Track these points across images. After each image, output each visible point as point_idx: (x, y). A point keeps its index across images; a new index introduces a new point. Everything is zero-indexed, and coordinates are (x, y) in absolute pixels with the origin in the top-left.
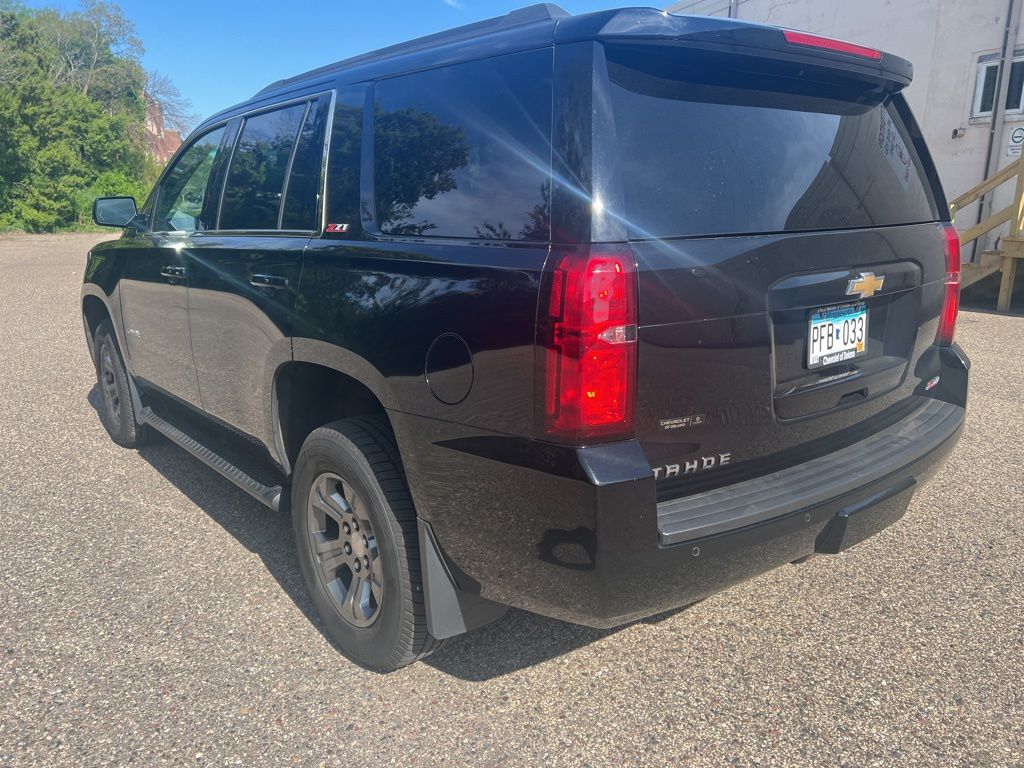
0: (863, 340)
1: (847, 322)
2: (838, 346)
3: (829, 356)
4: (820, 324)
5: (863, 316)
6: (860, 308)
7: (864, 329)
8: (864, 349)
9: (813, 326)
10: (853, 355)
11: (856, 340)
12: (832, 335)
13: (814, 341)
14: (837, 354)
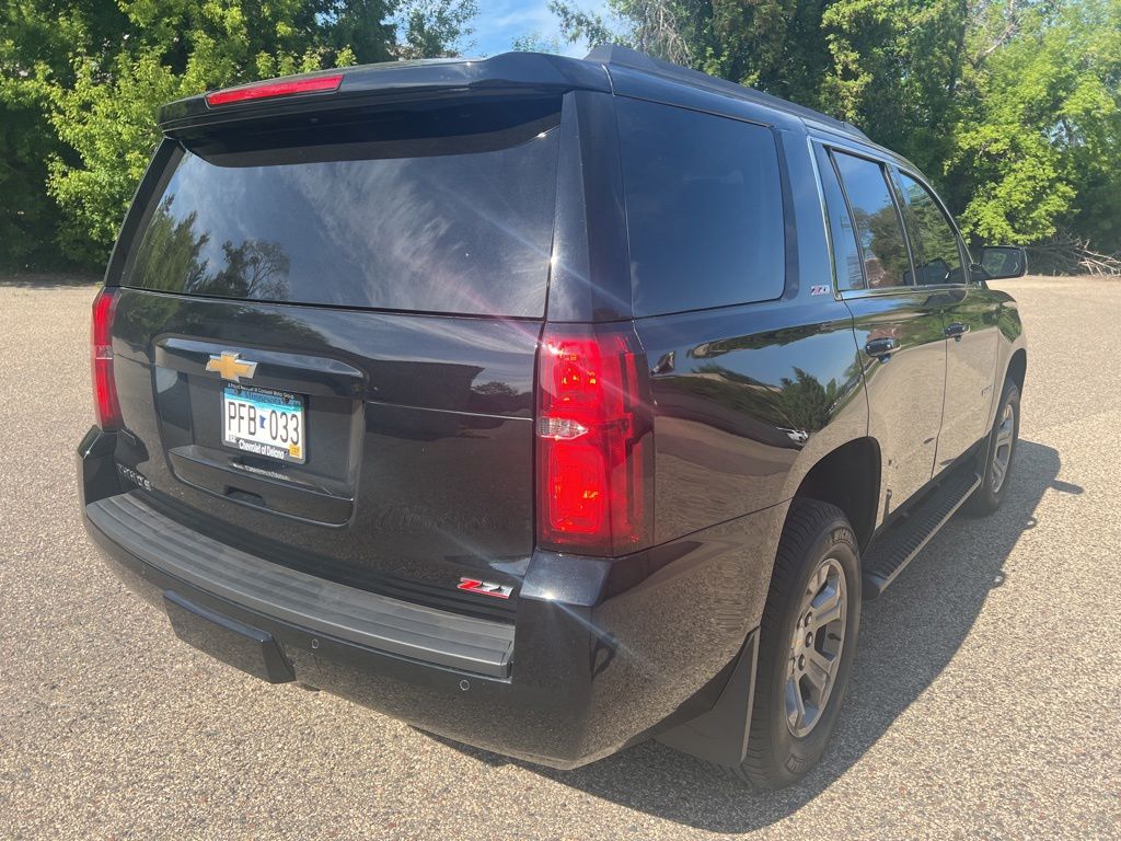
0: (300, 444)
1: (274, 412)
2: (263, 436)
3: (247, 441)
4: (237, 402)
5: (299, 414)
6: (291, 402)
7: (300, 430)
8: (301, 457)
9: (227, 401)
10: (280, 455)
11: (289, 442)
12: (254, 419)
13: (231, 417)
14: (258, 444)
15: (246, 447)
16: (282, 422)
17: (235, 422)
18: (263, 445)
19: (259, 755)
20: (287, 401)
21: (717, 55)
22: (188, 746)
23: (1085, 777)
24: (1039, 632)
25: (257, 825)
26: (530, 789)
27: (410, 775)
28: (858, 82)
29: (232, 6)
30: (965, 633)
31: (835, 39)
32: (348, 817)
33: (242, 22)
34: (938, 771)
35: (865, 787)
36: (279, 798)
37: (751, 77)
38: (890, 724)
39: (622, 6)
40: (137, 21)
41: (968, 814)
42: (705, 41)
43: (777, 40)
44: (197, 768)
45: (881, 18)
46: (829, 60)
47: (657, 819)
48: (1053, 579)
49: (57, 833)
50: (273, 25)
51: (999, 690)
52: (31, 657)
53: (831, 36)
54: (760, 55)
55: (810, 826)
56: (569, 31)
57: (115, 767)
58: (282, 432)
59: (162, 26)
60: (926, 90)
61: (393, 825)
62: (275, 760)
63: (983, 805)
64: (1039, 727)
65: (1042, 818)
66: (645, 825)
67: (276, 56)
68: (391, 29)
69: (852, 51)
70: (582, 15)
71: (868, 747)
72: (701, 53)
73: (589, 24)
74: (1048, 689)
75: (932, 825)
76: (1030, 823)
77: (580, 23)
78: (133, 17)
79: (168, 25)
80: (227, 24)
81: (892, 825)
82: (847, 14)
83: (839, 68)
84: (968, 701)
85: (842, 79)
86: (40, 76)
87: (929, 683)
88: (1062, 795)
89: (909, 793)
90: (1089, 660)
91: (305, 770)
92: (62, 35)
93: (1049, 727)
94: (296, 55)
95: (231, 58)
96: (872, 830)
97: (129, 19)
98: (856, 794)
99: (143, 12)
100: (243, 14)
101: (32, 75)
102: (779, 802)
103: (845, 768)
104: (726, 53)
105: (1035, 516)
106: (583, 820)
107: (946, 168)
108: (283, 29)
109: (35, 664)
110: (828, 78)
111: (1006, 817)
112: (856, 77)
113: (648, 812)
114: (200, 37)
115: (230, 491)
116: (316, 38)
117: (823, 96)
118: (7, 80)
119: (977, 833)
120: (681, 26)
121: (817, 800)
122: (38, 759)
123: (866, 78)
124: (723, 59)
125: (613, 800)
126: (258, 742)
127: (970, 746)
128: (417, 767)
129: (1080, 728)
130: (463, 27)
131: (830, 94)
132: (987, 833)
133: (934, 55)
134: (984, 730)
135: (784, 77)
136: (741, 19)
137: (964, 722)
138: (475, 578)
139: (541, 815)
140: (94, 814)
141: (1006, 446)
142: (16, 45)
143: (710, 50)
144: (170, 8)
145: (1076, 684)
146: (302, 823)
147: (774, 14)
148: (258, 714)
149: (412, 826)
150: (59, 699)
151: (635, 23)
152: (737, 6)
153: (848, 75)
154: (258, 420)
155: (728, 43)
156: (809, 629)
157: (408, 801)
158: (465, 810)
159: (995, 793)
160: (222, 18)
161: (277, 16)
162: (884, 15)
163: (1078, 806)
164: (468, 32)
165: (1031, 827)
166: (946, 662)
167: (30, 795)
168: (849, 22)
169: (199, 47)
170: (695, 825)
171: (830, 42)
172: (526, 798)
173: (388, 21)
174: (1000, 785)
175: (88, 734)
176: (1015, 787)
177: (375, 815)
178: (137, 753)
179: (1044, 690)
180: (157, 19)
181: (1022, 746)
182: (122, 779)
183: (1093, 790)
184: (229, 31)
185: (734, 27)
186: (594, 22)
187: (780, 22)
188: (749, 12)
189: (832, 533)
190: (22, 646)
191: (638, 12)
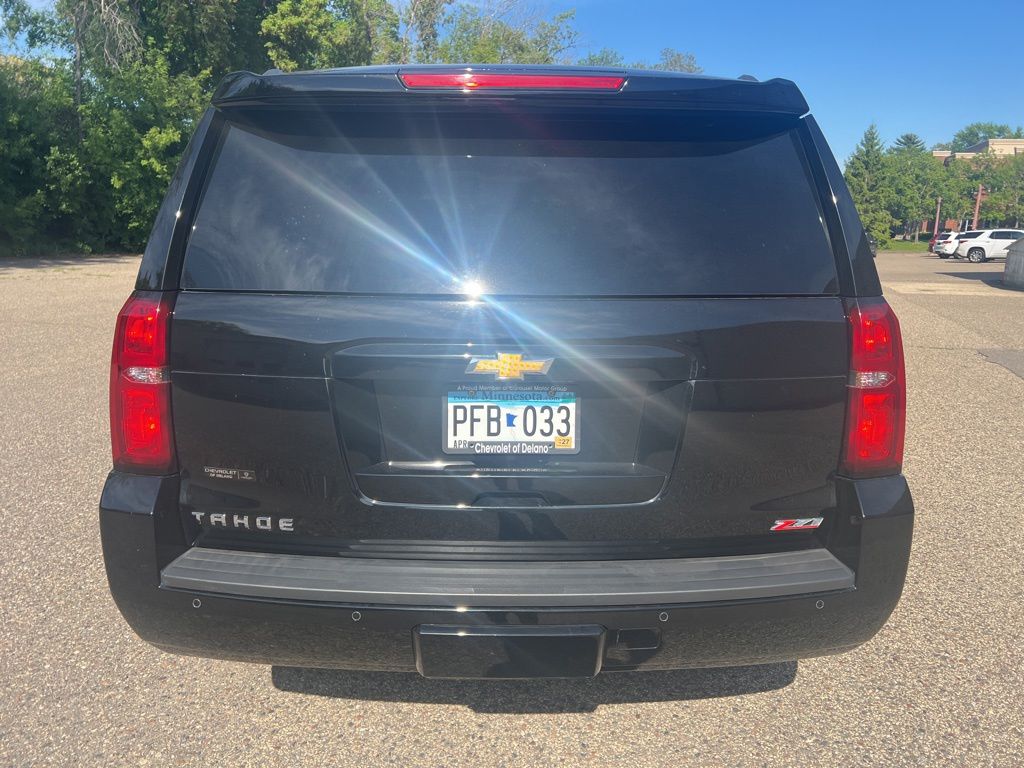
0: (572, 435)
1: (530, 407)
3: (484, 443)
4: (467, 405)
5: (571, 405)
6: (559, 394)
7: (572, 421)
8: (573, 446)
9: (450, 405)
10: (543, 450)
11: (555, 433)
12: (497, 420)
13: (456, 422)
14: (506, 443)
15: (487, 449)
16: (542, 417)
17: (464, 427)
18: (512, 444)
20: (552, 394)
31: (274, 47)
45: (312, 35)
46: (270, 64)
53: (269, 44)
58: (543, 426)
69: (291, 61)
82: (283, 26)
104: (169, 45)
124: (166, 50)
143: (151, 40)
147: (218, 15)
154: (504, 420)
168: (286, 33)
171: (268, 49)
188: (193, 10)
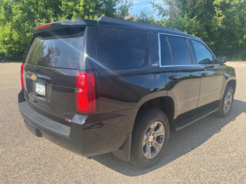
0: (45, 93)
1: (42, 86)
4: (37, 84)
5: (45, 87)
6: (44, 85)
7: (45, 90)
8: (45, 95)
9: (36, 84)
10: (42, 94)
12: (39, 88)
15: (38, 93)
16: (43, 88)
17: (37, 88)
18: (40, 92)
19: (47, 153)
20: (43, 84)
21: (188, 12)
22: (35, 150)
23: (215, 174)
24: (222, 143)
25: (41, 165)
26: (94, 164)
27: (73, 159)
28: (222, 17)
29: (81, 6)
30: (204, 142)
31: (216, 8)
32: (58, 165)
33: (83, 9)
34: (181, 169)
35: (163, 170)
36: (47, 161)
37: (195, 17)
38: (176, 159)
39: (166, 2)
40: (63, 10)
41: (183, 178)
42: (184, 9)
43: (202, 8)
44: (35, 154)
45: (227, 3)
46: (215, 12)
47: (117, 172)
48: (232, 132)
49: (7, 163)
50: (89, 10)
51: (205, 154)
52: (15, 132)
53: (215, 7)
54: (198, 12)
55: (147, 177)
56: (154, 8)
57: (21, 152)
58: (43, 90)
59: (67, 11)
60: (240, 19)
61: (65, 168)
62: (49, 154)
63: (188, 177)
64: (210, 163)
65: (200, 181)
66: (114, 173)
67: (89, 16)
68: (115, 9)
69: (221, 10)
70: (157, 4)
71: (169, 163)
72: (184, 12)
73: (159, 6)
74: (217, 155)
75: (174, 180)
76: (197, 182)
77: (157, 6)
78: (62, 9)
79: (68, 11)
80: (80, 10)
81: (165, 178)
82: (219, 2)
83: (217, 14)
84: (196, 156)
85: (218, 17)
86: (44, 22)
87: (189, 151)
88: (207, 177)
89: (172, 173)
90: (231, 150)
91: (54, 156)
92: (48, 13)
93: (212, 163)
94: (93, 16)
95: (80, 17)
96: (160, 179)
97: (61, 10)
98: (161, 172)
99: (64, 8)
100: (83, 8)
101: (43, 22)
102: (143, 171)
103: (161, 167)
104: (190, 12)
105: (236, 118)
106: (102, 171)
107: (245, 37)
108: (91, 11)
109: (15, 133)
110: (215, 17)
111: (191, 180)
112: (221, 16)
113: (115, 171)
114: (74, 13)
115: (35, 101)
116: (98, 12)
117: (213, 21)
118: (38, 22)
119: (183, 182)
120: (179, 6)
121: (152, 172)
122: (9, 150)
123: (224, 16)
124: (189, 13)
125: (109, 168)
126: (48, 150)
127: (191, 165)
128: (75, 158)
129: (220, 164)
130: (129, 8)
131: (215, 20)
132: (186, 183)
133: (242, 11)
134: (197, 162)
135: (204, 17)
136: (193, 4)
137: (193, 160)
138: (68, 119)
139: (94, 169)
140: (14, 160)
141: (230, 102)
142: (40, 15)
143: (186, 11)
144: (69, 7)
145: (224, 155)
146: (49, 165)
147: (201, 3)
148: (50, 145)
149: (69, 168)
150: (17, 140)
151: (169, 6)
152: (192, 1)
153: (219, 16)
155: (191, 10)
156: (154, 136)
157: (70, 164)
158: (80, 166)
159: (192, 175)
160: (79, 9)
161: (90, 8)
162: (228, 2)
163: (210, 180)
164: (131, 9)
165: (196, 183)
166: (196, 148)
167: (5, 156)
168: (220, 4)
169: (74, 15)
170: (123, 174)
171: (215, 8)
172: (93, 165)
173: (114, 8)
174: (194, 173)
175: (19, 146)
176: (197, 174)
177: (63, 165)
178: (26, 150)
179: (216, 155)
180: (66, 9)
181: (204, 166)
182: (22, 155)
183: (215, 177)
184: (80, 11)
185: (191, 6)
186: (160, 6)
187: (203, 4)
188: (195, 3)
189: (157, 116)
190: (14, 130)
191: (170, 3)
